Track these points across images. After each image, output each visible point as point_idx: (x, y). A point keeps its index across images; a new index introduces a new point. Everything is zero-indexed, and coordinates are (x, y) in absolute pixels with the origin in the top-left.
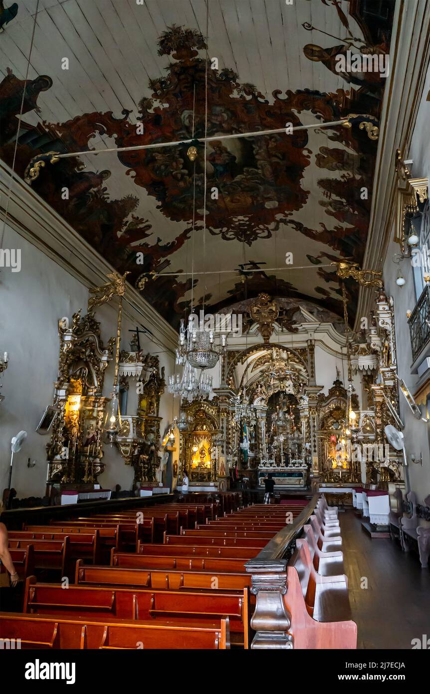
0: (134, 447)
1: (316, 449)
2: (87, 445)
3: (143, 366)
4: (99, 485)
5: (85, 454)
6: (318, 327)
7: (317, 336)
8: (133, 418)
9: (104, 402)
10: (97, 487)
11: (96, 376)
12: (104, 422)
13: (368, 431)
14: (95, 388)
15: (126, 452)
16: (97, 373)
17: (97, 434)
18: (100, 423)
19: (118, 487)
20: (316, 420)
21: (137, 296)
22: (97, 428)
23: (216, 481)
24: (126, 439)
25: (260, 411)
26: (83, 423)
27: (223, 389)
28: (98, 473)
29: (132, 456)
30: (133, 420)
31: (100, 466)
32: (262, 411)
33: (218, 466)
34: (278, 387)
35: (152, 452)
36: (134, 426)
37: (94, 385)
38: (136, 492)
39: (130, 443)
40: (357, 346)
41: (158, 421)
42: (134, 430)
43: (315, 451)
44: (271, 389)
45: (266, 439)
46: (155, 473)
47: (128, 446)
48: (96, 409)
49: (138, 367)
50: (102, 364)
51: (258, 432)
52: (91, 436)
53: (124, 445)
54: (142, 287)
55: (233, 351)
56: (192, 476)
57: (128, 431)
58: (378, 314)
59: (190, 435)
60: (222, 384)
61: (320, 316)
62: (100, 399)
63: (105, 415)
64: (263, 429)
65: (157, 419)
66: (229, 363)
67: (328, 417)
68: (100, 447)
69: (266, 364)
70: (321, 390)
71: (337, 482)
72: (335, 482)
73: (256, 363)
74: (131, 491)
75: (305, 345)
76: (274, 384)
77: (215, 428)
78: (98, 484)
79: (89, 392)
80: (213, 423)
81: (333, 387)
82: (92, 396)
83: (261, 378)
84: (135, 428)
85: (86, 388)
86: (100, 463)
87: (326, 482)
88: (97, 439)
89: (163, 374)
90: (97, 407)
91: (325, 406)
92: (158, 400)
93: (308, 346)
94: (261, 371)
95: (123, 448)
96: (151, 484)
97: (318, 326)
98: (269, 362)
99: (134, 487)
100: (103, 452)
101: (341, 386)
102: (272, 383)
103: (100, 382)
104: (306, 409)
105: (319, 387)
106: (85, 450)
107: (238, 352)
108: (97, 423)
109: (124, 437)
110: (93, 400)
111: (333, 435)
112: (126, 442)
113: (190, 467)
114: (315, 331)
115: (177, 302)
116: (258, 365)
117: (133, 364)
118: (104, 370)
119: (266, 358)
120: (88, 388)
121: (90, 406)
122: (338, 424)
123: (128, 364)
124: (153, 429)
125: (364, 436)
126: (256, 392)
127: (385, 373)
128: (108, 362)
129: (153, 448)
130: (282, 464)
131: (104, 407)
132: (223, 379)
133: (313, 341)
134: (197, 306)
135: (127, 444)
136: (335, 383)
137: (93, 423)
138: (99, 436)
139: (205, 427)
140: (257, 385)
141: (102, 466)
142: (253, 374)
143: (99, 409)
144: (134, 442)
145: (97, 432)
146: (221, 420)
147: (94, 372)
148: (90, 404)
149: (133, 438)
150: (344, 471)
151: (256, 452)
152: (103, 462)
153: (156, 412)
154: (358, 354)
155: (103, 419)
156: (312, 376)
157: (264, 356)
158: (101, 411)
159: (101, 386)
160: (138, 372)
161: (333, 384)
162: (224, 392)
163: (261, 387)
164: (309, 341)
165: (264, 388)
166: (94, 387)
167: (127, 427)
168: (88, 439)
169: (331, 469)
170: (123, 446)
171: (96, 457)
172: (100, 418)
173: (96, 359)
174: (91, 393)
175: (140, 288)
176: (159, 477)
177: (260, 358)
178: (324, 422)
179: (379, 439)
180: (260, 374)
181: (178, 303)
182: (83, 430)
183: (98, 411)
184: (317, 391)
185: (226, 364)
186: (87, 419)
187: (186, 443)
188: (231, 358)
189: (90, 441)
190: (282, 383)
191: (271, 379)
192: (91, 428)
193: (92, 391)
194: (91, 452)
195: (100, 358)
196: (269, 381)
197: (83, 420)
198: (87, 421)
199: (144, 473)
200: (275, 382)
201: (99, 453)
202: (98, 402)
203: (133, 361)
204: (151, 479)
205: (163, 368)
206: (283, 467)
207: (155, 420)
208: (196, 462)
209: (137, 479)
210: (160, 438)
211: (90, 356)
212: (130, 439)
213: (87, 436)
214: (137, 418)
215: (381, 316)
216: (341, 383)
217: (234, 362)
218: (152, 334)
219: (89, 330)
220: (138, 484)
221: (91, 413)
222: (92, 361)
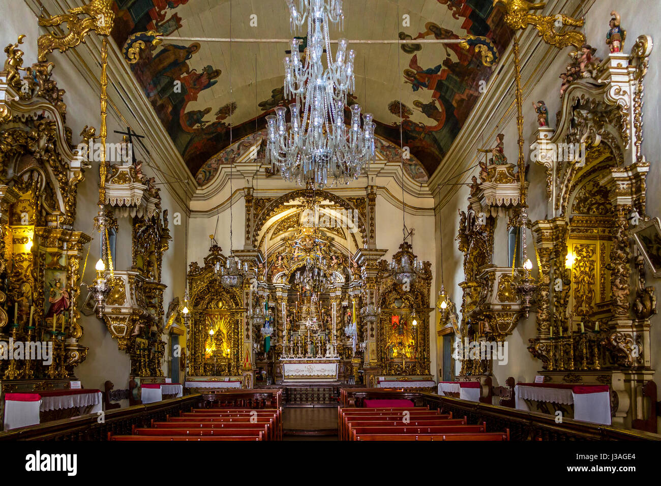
0: (134, 321)
1: (374, 333)
2: (50, 314)
3: (143, 190)
4: (79, 383)
5: (50, 329)
6: (383, 169)
7: (379, 181)
8: (129, 275)
9: (79, 242)
10: (76, 385)
11: (63, 194)
12: (81, 275)
13: (508, 299)
14: (62, 214)
15: (120, 330)
16: (63, 189)
17: (70, 297)
18: (74, 278)
19: (108, 385)
20: (374, 295)
21: (127, 73)
22: (68, 286)
23: (239, 375)
24: (120, 309)
25: (280, 289)
26: (42, 276)
27: (249, 251)
28: (76, 362)
29: (131, 336)
30: (130, 278)
31: (78, 350)
32: (283, 290)
33: (242, 356)
34: (303, 260)
35: (154, 334)
36: (131, 289)
37: (59, 209)
38: (135, 392)
39: (126, 316)
40: (494, 168)
41: (161, 290)
42: (132, 294)
43: (372, 336)
44: (293, 263)
45: (287, 324)
46: (159, 363)
47: (123, 320)
48: (65, 252)
49: (136, 190)
50: (72, 174)
51: (278, 315)
52: (58, 298)
53: (116, 319)
54: (135, 58)
55: (261, 199)
56: (205, 368)
57: (123, 296)
58: (609, 75)
59: (201, 313)
60: (246, 245)
61: (385, 153)
62: (71, 235)
63: (81, 264)
64: (283, 313)
65: (159, 287)
66: (256, 215)
67: (390, 292)
68: (77, 319)
69: (290, 229)
70: (383, 255)
71: (399, 375)
72: (396, 375)
73: (277, 228)
74: (127, 390)
75: (364, 193)
76: (298, 256)
77: (237, 304)
78: (76, 380)
79: (51, 221)
80: (233, 297)
81: (399, 253)
82: (57, 228)
83: (282, 248)
84: (133, 292)
85: (44, 214)
86: (78, 346)
87: (384, 375)
88: (70, 306)
89: (166, 220)
90: (67, 250)
91: (387, 277)
92: (159, 259)
93: (368, 195)
94: (283, 239)
95: (114, 324)
96: (155, 379)
97: (383, 166)
98: (293, 227)
99: (132, 385)
100: (82, 328)
101: (410, 250)
102: (296, 254)
103: (70, 206)
104: (338, 288)
105: (382, 250)
106: (48, 322)
107: (269, 200)
108: (69, 278)
109: (116, 306)
110: (59, 235)
111: (395, 315)
112: (120, 313)
113: (202, 356)
114: (379, 173)
115: (184, 109)
116: (280, 230)
117: (126, 186)
118: (76, 185)
119: (290, 222)
120: (48, 214)
121: (54, 247)
122: (400, 301)
123: (116, 186)
124: (153, 301)
125: (502, 305)
126: (276, 265)
127: (618, 182)
128: (83, 170)
129: (155, 328)
130: (309, 355)
131: (79, 250)
132: (248, 238)
133: (375, 188)
134: (214, 124)
135: (122, 317)
136: (401, 246)
137: (62, 276)
138: (74, 300)
139: (220, 304)
140: (277, 257)
141: (81, 350)
142: (272, 242)
143: (70, 253)
144: (134, 313)
145: (70, 294)
146: (245, 294)
147: (57, 186)
148: (52, 243)
149: (132, 308)
150: (408, 360)
151: (275, 340)
152: (83, 344)
153: (157, 277)
154: (496, 180)
155: (79, 271)
156: (372, 237)
157: (288, 218)
158: (75, 257)
159: (72, 213)
160: (135, 198)
161: (400, 248)
162: (249, 256)
163: (282, 259)
164: (369, 188)
165: (285, 260)
166: (58, 213)
167: (121, 289)
168: (53, 305)
169: (391, 358)
170: (114, 319)
171: (70, 336)
172: (74, 269)
173: (60, 161)
174: (54, 224)
175: (130, 60)
176: (164, 369)
177: (283, 221)
178: (385, 298)
179: (544, 307)
180: (282, 242)
181: (186, 112)
182: (42, 287)
183: (69, 258)
184: (378, 257)
185: (251, 217)
186: (49, 269)
187: (195, 324)
188: (259, 208)
189: (56, 307)
190: (309, 256)
191: (295, 249)
192: (58, 285)
193: (56, 221)
194: (59, 326)
195: (68, 162)
196: (293, 252)
197: (41, 271)
198: (50, 273)
199: (145, 364)
200: (300, 254)
201: (75, 328)
202: (67, 241)
203: (125, 181)
204: (153, 373)
205: (165, 212)
206: (310, 358)
207: (156, 289)
208: (210, 350)
209: (135, 373)
210: (163, 314)
211: (47, 150)
212: (127, 308)
213: (50, 299)
214: (136, 276)
215: (614, 78)
216: (410, 246)
217: (264, 214)
218: (149, 153)
219: (43, 97)
220: (138, 380)
221: (55, 259)
222: (51, 162)
